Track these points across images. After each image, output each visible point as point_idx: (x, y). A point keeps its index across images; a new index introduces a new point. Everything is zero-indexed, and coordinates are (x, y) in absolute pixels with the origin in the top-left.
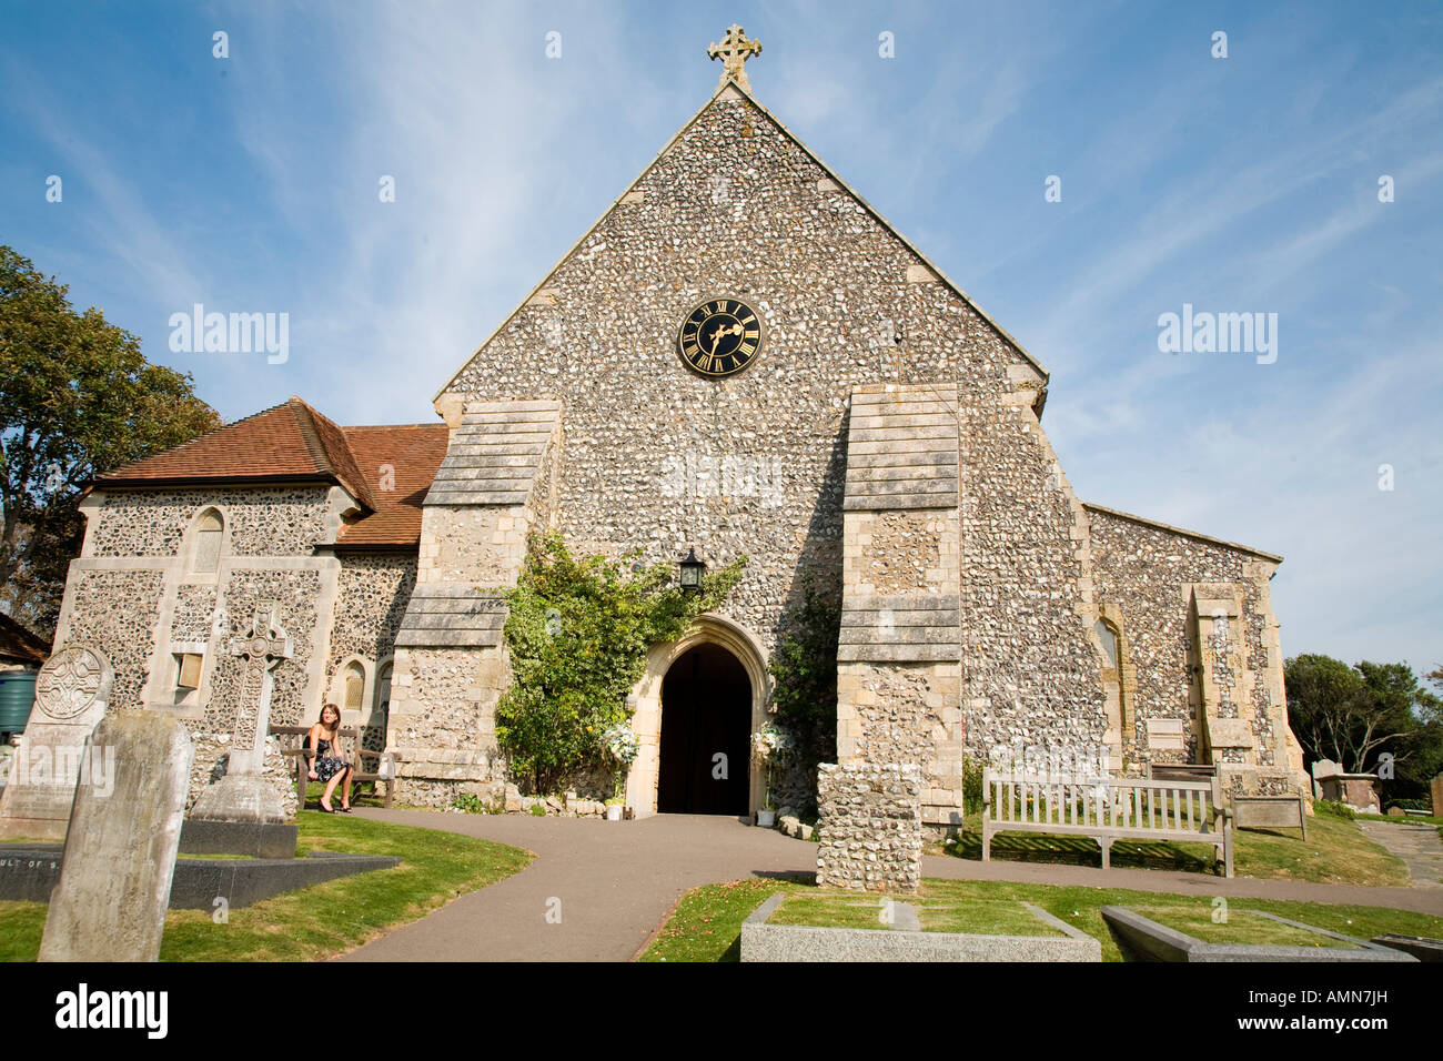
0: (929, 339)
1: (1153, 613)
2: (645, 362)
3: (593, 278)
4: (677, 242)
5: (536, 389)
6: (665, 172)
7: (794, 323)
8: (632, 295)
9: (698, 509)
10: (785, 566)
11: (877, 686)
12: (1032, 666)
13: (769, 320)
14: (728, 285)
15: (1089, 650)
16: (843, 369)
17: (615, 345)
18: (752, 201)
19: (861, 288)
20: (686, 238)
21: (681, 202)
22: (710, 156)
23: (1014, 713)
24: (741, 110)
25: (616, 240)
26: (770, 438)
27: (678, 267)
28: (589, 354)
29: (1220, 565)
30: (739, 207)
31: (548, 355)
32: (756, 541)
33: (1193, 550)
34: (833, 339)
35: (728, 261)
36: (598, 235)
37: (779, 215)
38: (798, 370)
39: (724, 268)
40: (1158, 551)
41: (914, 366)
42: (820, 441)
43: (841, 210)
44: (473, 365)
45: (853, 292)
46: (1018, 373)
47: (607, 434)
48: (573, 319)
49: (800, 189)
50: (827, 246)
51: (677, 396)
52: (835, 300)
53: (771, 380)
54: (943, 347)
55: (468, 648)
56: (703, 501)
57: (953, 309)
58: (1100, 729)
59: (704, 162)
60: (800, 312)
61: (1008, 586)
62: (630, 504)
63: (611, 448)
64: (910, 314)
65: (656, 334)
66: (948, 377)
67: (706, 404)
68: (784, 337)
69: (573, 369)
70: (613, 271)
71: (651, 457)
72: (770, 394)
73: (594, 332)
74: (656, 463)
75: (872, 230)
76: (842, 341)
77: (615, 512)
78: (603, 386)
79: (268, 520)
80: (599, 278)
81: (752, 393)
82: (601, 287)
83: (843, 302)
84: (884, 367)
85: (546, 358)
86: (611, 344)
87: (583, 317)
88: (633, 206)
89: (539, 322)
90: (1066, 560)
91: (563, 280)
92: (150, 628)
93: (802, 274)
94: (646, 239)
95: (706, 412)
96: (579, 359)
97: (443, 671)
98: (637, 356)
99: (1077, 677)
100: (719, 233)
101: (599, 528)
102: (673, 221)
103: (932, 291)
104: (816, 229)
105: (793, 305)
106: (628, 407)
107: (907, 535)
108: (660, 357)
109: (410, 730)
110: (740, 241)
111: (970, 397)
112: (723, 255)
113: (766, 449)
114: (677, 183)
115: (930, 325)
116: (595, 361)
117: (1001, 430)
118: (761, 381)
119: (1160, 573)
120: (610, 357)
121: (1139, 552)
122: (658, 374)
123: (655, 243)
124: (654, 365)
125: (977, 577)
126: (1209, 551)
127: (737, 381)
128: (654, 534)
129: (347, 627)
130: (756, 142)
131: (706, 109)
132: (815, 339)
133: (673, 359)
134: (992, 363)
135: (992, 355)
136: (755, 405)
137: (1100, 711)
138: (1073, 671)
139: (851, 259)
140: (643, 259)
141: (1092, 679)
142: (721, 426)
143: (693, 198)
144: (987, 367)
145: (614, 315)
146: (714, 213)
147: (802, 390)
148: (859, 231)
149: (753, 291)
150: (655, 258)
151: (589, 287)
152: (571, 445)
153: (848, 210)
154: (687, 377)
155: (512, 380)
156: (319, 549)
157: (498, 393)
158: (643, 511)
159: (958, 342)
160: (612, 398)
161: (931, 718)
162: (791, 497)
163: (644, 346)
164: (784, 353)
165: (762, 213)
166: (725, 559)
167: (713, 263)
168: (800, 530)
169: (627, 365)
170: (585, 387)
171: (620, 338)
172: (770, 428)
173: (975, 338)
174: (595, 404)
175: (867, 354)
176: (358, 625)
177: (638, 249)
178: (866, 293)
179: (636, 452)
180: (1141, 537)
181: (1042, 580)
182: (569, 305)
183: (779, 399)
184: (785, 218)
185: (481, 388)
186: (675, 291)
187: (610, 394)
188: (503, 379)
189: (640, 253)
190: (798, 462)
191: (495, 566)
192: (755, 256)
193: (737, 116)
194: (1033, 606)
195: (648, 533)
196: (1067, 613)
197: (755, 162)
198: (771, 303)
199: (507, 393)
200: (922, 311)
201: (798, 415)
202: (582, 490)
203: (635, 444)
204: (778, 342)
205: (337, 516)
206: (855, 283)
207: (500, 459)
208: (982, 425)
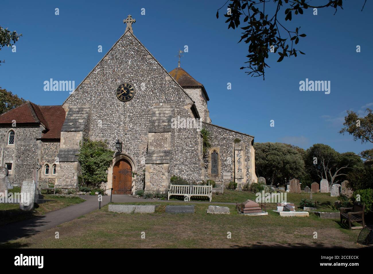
0: (170, 93)
1: (226, 149)
2: (109, 97)
3: (97, 77)
4: (116, 69)
5: (85, 103)
6: (113, 52)
7: (141, 89)
8: (106, 82)
9: (120, 130)
10: (139, 143)
11: (153, 168)
12: (188, 163)
13: (136, 88)
14: (127, 80)
15: (199, 160)
16: (151, 100)
17: (102, 93)
18: (133, 60)
19: (156, 81)
20: (118, 68)
21: (117, 59)
22: (123, 48)
23: (184, 173)
24: (130, 37)
25: (102, 68)
26: (136, 115)
27: (116, 75)
28: (97, 95)
29: (241, 138)
30: (130, 61)
31: (87, 95)
32: (133, 137)
33: (235, 135)
34: (150, 93)
36: (98, 67)
37: (138, 63)
38: (142, 100)
39: (126, 76)
40: (228, 135)
41: (166, 99)
42: (146, 116)
43: (152, 63)
44: (71, 97)
45: (154, 82)
46: (188, 101)
47: (101, 114)
48: (93, 87)
49: (143, 57)
50: (149, 71)
51: (116, 105)
52: (150, 84)
53: (136, 102)
54: (173, 95)
55: (72, 162)
56: (122, 129)
57: (175, 86)
58: (200, 176)
59: (122, 50)
61: (184, 147)
62: (106, 129)
63: (102, 117)
64: (166, 87)
65: (111, 91)
66: (173, 102)
67: (122, 107)
68: (139, 92)
69: (93, 99)
70: (102, 76)
71: (110, 119)
72: (136, 105)
73: (98, 90)
74: (111, 120)
75: (159, 68)
76: (151, 93)
77: (103, 131)
78: (100, 103)
79: (25, 133)
81: (132, 105)
82: (99, 79)
83: (152, 84)
84: (160, 99)
85: (87, 96)
86: (101, 93)
87: (95, 86)
88: (106, 60)
89: (85, 87)
91: (91, 78)
93: (143, 78)
94: (109, 68)
95: (122, 109)
96: (94, 96)
97: (67, 167)
98: (107, 95)
99: (196, 165)
100: (125, 67)
101: (99, 135)
102: (115, 64)
103: (171, 82)
104: (147, 67)
105: (141, 85)
106: (105, 108)
107: (161, 137)
108: (112, 96)
109: (60, 179)
110: (130, 69)
111: (178, 106)
112: (126, 73)
113: (135, 117)
114: (116, 55)
115: (170, 90)
116: (98, 97)
117: (184, 114)
118: (134, 102)
119: (228, 140)
120: (101, 96)
121: (224, 135)
122: (112, 100)
123: (111, 69)
124: (111, 98)
125: (177, 145)
126: (239, 135)
127: (129, 102)
128: (111, 136)
129: (45, 156)
130: (134, 45)
131: (122, 37)
132: (146, 93)
134: (183, 99)
135: (183, 97)
136: (133, 108)
138: (196, 164)
139: (154, 74)
140: (108, 73)
142: (125, 112)
143: (119, 59)
145: (102, 86)
146: (124, 63)
147: (143, 104)
148: (156, 68)
149: (132, 81)
150: (111, 73)
151: (96, 79)
152: (93, 116)
153: (154, 63)
154: (118, 101)
155: (79, 101)
156: (38, 139)
157: (76, 104)
158: (109, 131)
159: (176, 94)
160: (102, 105)
161: (163, 174)
162: (140, 128)
163: (109, 94)
164: (139, 96)
165: (135, 63)
166: (126, 141)
167: (124, 75)
168: (142, 135)
169: (105, 98)
170: (96, 103)
171: (103, 92)
172: (136, 113)
173: (179, 93)
174: (98, 107)
175: (157, 96)
176: (47, 156)
177: (107, 71)
178: (157, 82)
179: (107, 118)
180: (224, 132)
181: (191, 146)
182: (92, 84)
183: (138, 106)
184: (140, 64)
185: (72, 103)
186: (116, 81)
187: (101, 105)
188: (78, 101)
189: (108, 72)
190: (141, 120)
191: (77, 144)
192: (133, 73)
193: (129, 39)
194: (188, 151)
195: (110, 136)
196: (195, 152)
197: (133, 50)
198: (136, 84)
199: (79, 104)
200: (169, 87)
201: (142, 110)
202: (96, 126)
203: (107, 116)
204: (138, 93)
205: (41, 132)
206: (155, 80)
207: (77, 120)
208: (180, 112)
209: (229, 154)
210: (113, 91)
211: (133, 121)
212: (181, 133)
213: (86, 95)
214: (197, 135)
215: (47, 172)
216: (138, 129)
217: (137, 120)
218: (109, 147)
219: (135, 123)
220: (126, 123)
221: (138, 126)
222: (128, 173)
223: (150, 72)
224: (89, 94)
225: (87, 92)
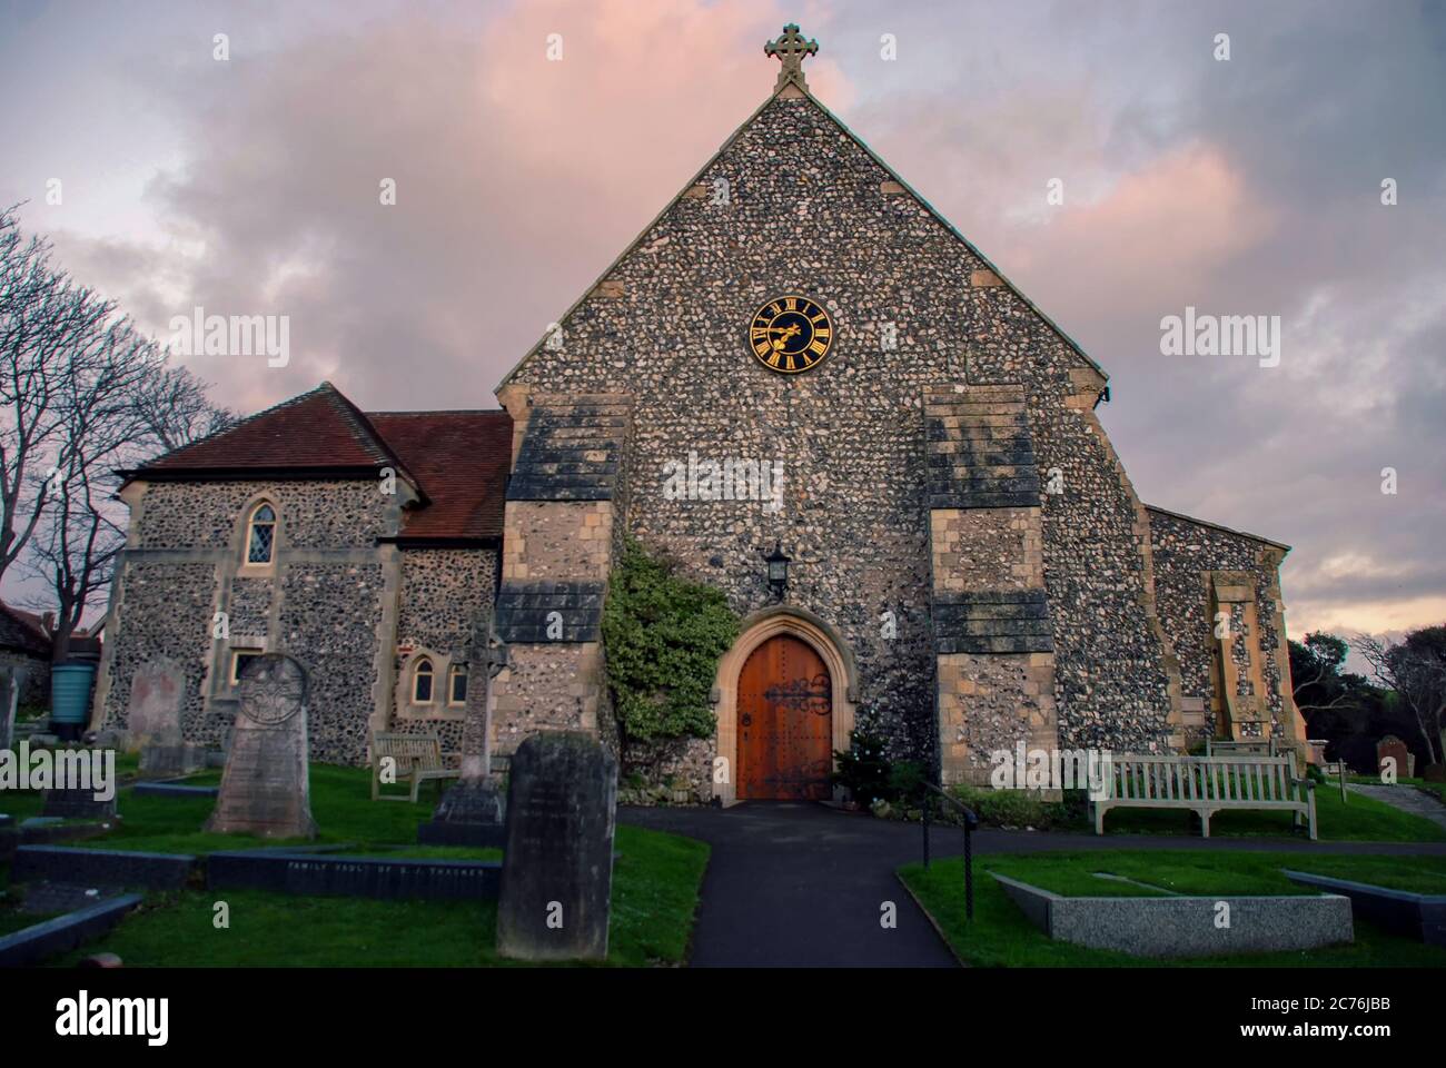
0: (994, 342)
1: (1175, 599)
2: (714, 358)
3: (657, 272)
4: (742, 238)
5: (604, 382)
6: (727, 168)
7: (863, 323)
8: (698, 290)
10: (862, 560)
11: (976, 676)
12: (1101, 654)
13: (838, 319)
14: (796, 283)
16: (913, 370)
17: (684, 339)
18: (817, 201)
19: (927, 290)
20: (750, 234)
21: (744, 198)
22: (772, 154)
23: (1085, 697)
24: (802, 109)
25: (680, 234)
26: (844, 436)
27: (744, 263)
28: (657, 348)
29: (1235, 554)
31: (614, 348)
32: (833, 536)
33: (1210, 539)
34: (902, 339)
35: (794, 259)
36: (660, 228)
37: (843, 216)
38: (868, 369)
39: (790, 266)
40: (1180, 541)
41: (980, 367)
42: (893, 439)
43: (905, 213)
44: (536, 357)
45: (919, 294)
46: (1078, 377)
47: (679, 429)
48: (639, 312)
49: (863, 191)
50: (892, 249)
51: (748, 392)
52: (902, 302)
53: (841, 379)
54: (1008, 350)
55: (566, 643)
57: (1017, 314)
58: (1165, 713)
59: (766, 160)
60: (869, 311)
61: (1077, 579)
63: (683, 443)
64: (976, 316)
65: (724, 330)
66: (1013, 379)
67: (778, 401)
68: (854, 336)
69: (641, 363)
70: (678, 265)
71: (725, 452)
72: (842, 392)
73: (661, 326)
75: (935, 233)
76: (910, 341)
77: (690, 507)
78: (672, 382)
79: (323, 511)
80: (663, 272)
81: (823, 390)
82: (666, 281)
83: (910, 303)
84: (952, 367)
85: (611, 351)
86: (678, 339)
87: (649, 310)
88: (695, 200)
89: (603, 314)
90: (1128, 554)
91: (627, 273)
92: (204, 622)
93: (868, 275)
94: (711, 234)
95: (779, 409)
96: (647, 353)
97: (542, 667)
98: (705, 350)
99: (1142, 662)
100: (784, 231)
101: (673, 524)
102: (737, 217)
103: (995, 296)
104: (881, 231)
105: (860, 305)
106: (699, 403)
107: (993, 532)
108: (729, 353)
109: (510, 725)
110: (806, 239)
111: (1035, 399)
112: (789, 253)
113: (840, 446)
114: (739, 179)
115: (994, 329)
116: (663, 356)
117: (1066, 431)
118: (832, 378)
119: (1181, 560)
120: (678, 351)
121: (1163, 542)
123: (719, 239)
124: (724, 361)
125: (1047, 570)
126: (1225, 540)
127: (808, 379)
128: (731, 529)
129: (413, 620)
130: (817, 142)
131: (767, 106)
133: (743, 355)
134: (1055, 367)
135: (1055, 359)
136: (827, 403)
137: (1163, 694)
138: (1139, 658)
139: (916, 261)
140: (707, 254)
141: (1155, 665)
142: (794, 424)
143: (757, 195)
144: (1050, 370)
145: (680, 309)
146: (778, 211)
147: (873, 389)
148: (923, 234)
149: (820, 290)
150: (720, 253)
151: (655, 280)
152: (642, 439)
153: (912, 213)
154: (758, 374)
155: (577, 372)
156: (382, 541)
157: (563, 386)
159: (1022, 346)
160: (682, 392)
161: (1027, 705)
162: (866, 493)
163: (713, 341)
164: (854, 352)
165: (827, 212)
166: (803, 553)
167: (779, 261)
168: (875, 525)
169: (696, 360)
170: (654, 381)
171: (687, 333)
172: (843, 426)
173: (1038, 342)
174: (665, 399)
175: (936, 355)
176: (424, 619)
177: (703, 244)
178: (932, 295)
179: (709, 447)
180: (1165, 527)
181: (1108, 573)
182: (634, 298)
183: (851, 397)
184: (849, 218)
185: (545, 380)
186: (742, 288)
187: (680, 389)
188: (568, 372)
189: (705, 248)
190: (871, 459)
191: (584, 561)
192: (821, 255)
193: (797, 115)
194: (1101, 598)
195: (724, 527)
196: (1131, 604)
197: (818, 162)
198: (839, 303)
199: (573, 386)
200: (987, 314)
201: (870, 412)
202: (655, 484)
203: (708, 440)
204: (846, 341)
205: (397, 508)
206: (920, 285)
207: (579, 454)
208: (1048, 427)
209: (1189, 620)
210: (733, 330)
211: (830, 461)
212: (1062, 519)
213: (609, 345)
214: (1134, 525)
215: (424, 692)
216: (855, 500)
217: (850, 457)
218: (724, 580)
219: (841, 473)
220: (799, 471)
221: (857, 485)
222: (810, 700)
223: (897, 251)
224: (622, 342)
225: (614, 334)
